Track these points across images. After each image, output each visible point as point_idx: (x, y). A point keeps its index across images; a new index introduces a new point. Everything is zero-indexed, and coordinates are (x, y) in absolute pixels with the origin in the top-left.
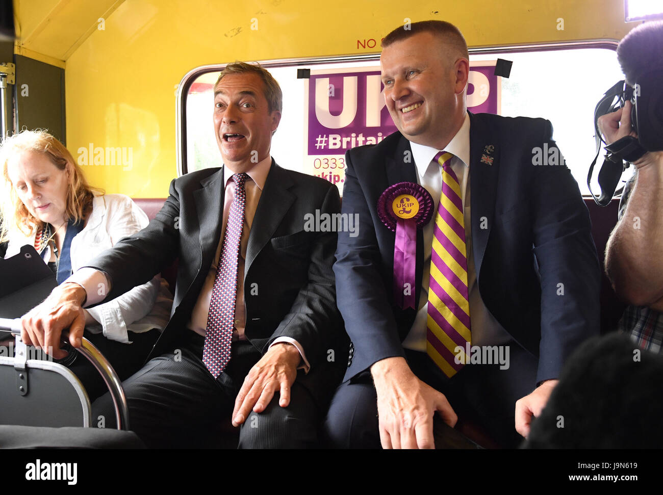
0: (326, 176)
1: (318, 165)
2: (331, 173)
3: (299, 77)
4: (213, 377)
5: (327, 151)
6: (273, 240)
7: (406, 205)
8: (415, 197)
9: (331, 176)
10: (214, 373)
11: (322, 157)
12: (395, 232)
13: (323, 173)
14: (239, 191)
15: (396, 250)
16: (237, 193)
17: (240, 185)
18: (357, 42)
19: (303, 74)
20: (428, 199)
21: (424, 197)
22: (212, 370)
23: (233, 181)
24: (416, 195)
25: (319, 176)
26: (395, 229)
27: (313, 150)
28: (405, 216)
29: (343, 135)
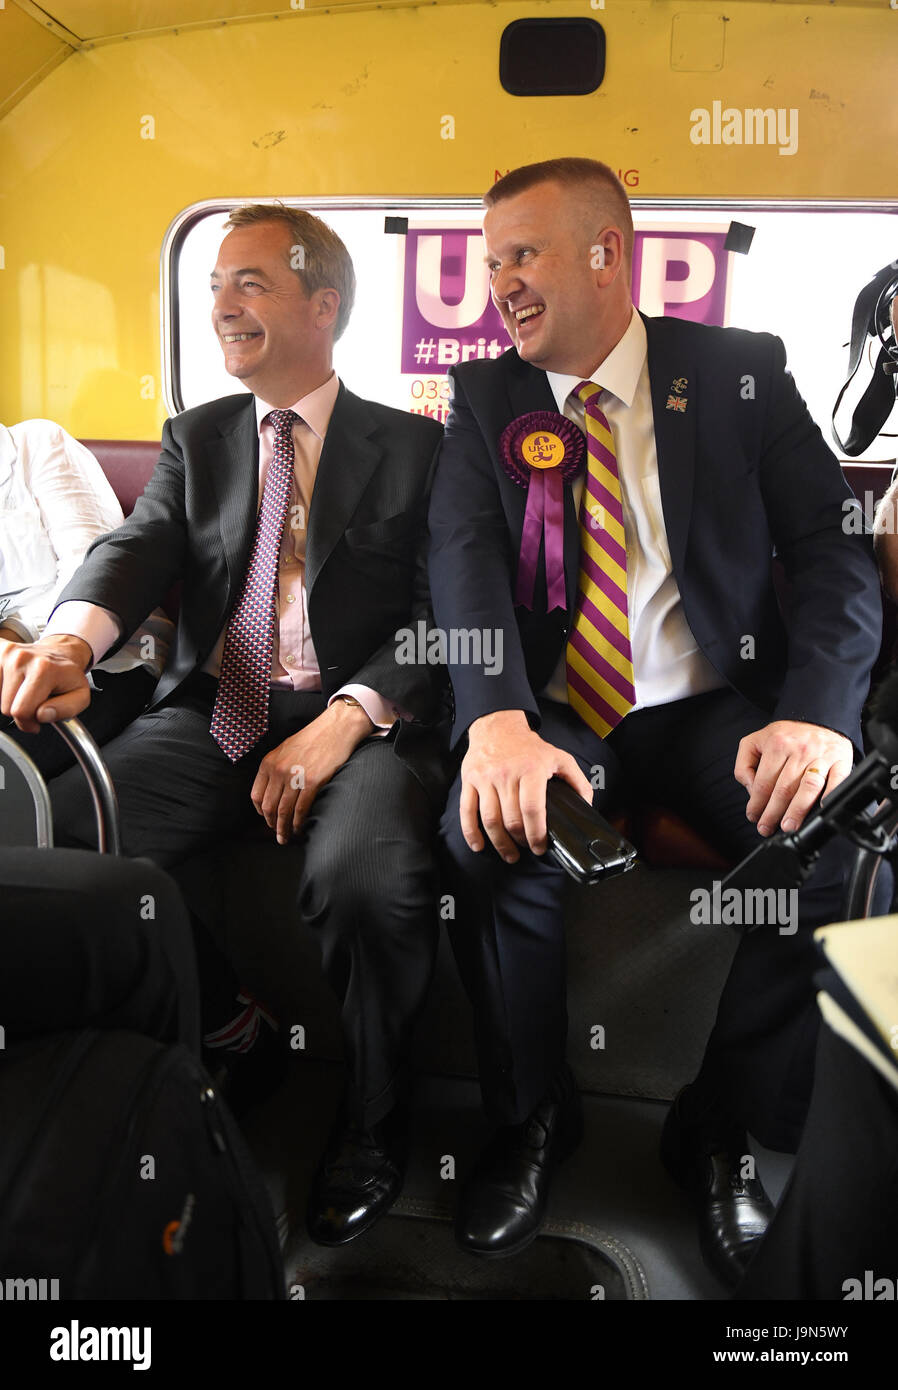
0: (432, 411)
1: (418, 391)
2: (440, 406)
3: (388, 230)
4: (229, 760)
5: (434, 368)
6: (347, 532)
7: (544, 448)
8: (557, 435)
9: (440, 412)
10: (232, 753)
11: (425, 378)
12: (528, 489)
13: (427, 407)
14: (282, 442)
15: (527, 518)
16: (277, 446)
17: (283, 433)
18: (494, 173)
19: (395, 226)
20: (579, 438)
21: (573, 435)
22: (227, 748)
23: (271, 424)
24: (559, 431)
25: (420, 411)
26: (528, 485)
27: (411, 365)
28: (543, 465)
29: (464, 340)
